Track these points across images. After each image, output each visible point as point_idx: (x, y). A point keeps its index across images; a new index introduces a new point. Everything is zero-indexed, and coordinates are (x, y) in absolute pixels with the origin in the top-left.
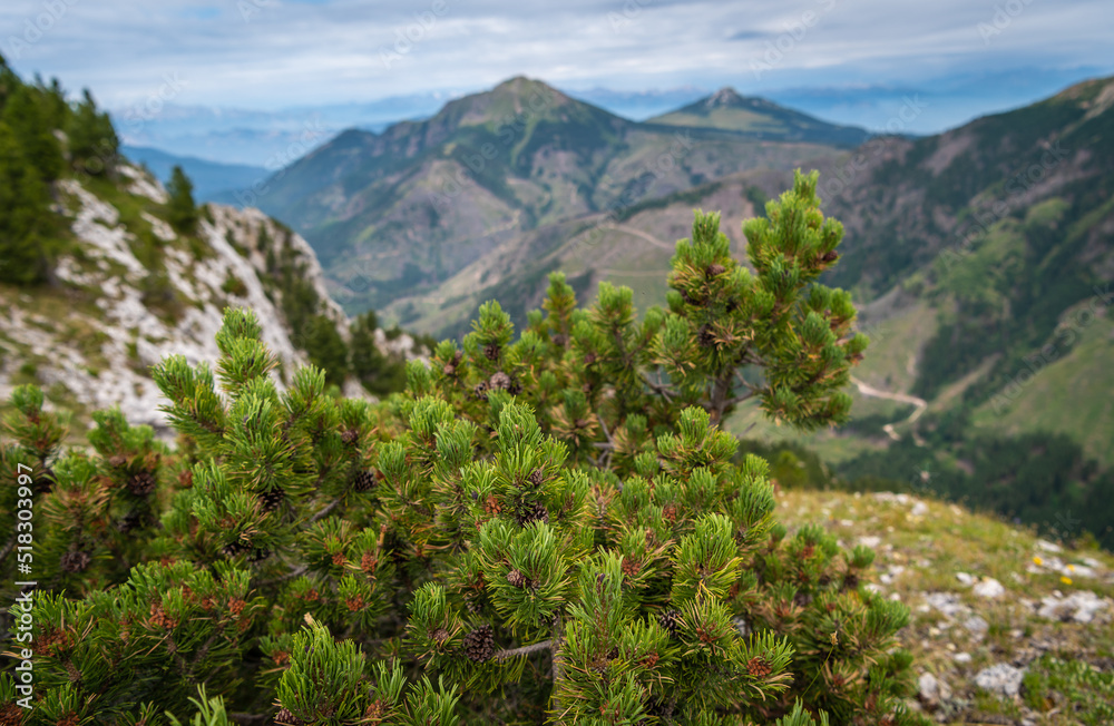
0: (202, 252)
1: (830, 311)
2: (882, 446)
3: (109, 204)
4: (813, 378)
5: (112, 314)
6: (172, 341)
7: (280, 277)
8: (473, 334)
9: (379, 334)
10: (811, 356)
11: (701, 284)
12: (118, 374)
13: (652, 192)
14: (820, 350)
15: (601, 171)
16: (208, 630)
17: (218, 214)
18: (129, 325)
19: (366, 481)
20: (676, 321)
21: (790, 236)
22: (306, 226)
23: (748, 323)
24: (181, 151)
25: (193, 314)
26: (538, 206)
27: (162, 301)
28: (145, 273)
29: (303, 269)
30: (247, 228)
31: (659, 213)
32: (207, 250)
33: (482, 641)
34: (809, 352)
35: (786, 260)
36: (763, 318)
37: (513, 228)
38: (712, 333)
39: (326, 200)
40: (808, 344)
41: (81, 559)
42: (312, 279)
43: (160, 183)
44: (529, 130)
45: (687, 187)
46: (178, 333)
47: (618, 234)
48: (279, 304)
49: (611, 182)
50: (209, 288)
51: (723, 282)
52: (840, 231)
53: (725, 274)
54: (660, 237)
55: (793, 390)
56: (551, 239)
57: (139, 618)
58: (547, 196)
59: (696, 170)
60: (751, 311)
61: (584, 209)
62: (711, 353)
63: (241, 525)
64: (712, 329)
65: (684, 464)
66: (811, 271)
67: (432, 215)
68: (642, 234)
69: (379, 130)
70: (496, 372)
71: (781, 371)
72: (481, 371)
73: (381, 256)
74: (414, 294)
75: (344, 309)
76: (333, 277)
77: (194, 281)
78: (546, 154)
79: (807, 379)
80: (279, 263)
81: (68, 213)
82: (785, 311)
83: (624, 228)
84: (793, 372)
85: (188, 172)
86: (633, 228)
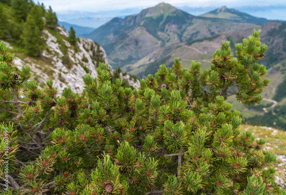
0: (77, 50)
1: (259, 71)
2: (262, 114)
3: (55, 37)
4: (253, 90)
5: (55, 65)
6: (69, 73)
7: (96, 58)
8: (157, 73)
9: (121, 74)
10: (253, 84)
11: (223, 62)
12: (56, 81)
13: (199, 37)
14: (256, 82)
15: (184, 31)
16: (94, 142)
17: (81, 40)
18: (59, 68)
19: (129, 110)
20: (214, 72)
21: (251, 49)
22: (103, 44)
23: (235, 74)
24: (72, 23)
25: (75, 66)
26: (166, 40)
27: (67, 62)
28: (63, 55)
29: (102, 56)
30: (88, 44)
31: (200, 43)
32: (78, 50)
33: (161, 151)
34: (253, 83)
35: (249, 56)
36: (240, 72)
37: (159, 46)
38: (224, 76)
39: (109, 37)
40: (253, 81)
41: (62, 123)
42: (104, 58)
43: (67, 32)
44: (165, 18)
45: (209, 36)
46: (71, 71)
47: (188, 49)
48: (96, 65)
49: (187, 34)
50: (79, 60)
51: (229, 62)
52: (266, 48)
53: (230, 59)
54: (200, 50)
55: (246, 93)
56: (169, 49)
57: (79, 137)
58: (168, 37)
59: (212, 31)
60: (236, 70)
61: (179, 42)
62: (223, 82)
63: (102, 117)
64: (224, 75)
65: (216, 111)
66: (256, 60)
67: (137, 42)
68: (195, 49)
69: (123, 18)
70: (163, 83)
71: (243, 88)
72: (159, 83)
73: (122, 53)
74: (131, 64)
75: (112, 67)
76: (110, 58)
77: (75, 58)
78: (169, 25)
79: (251, 90)
80: (96, 54)
81: (45, 39)
82: (246, 71)
83: (190, 47)
84: (247, 88)
85: (74, 29)
86: (193, 47)
